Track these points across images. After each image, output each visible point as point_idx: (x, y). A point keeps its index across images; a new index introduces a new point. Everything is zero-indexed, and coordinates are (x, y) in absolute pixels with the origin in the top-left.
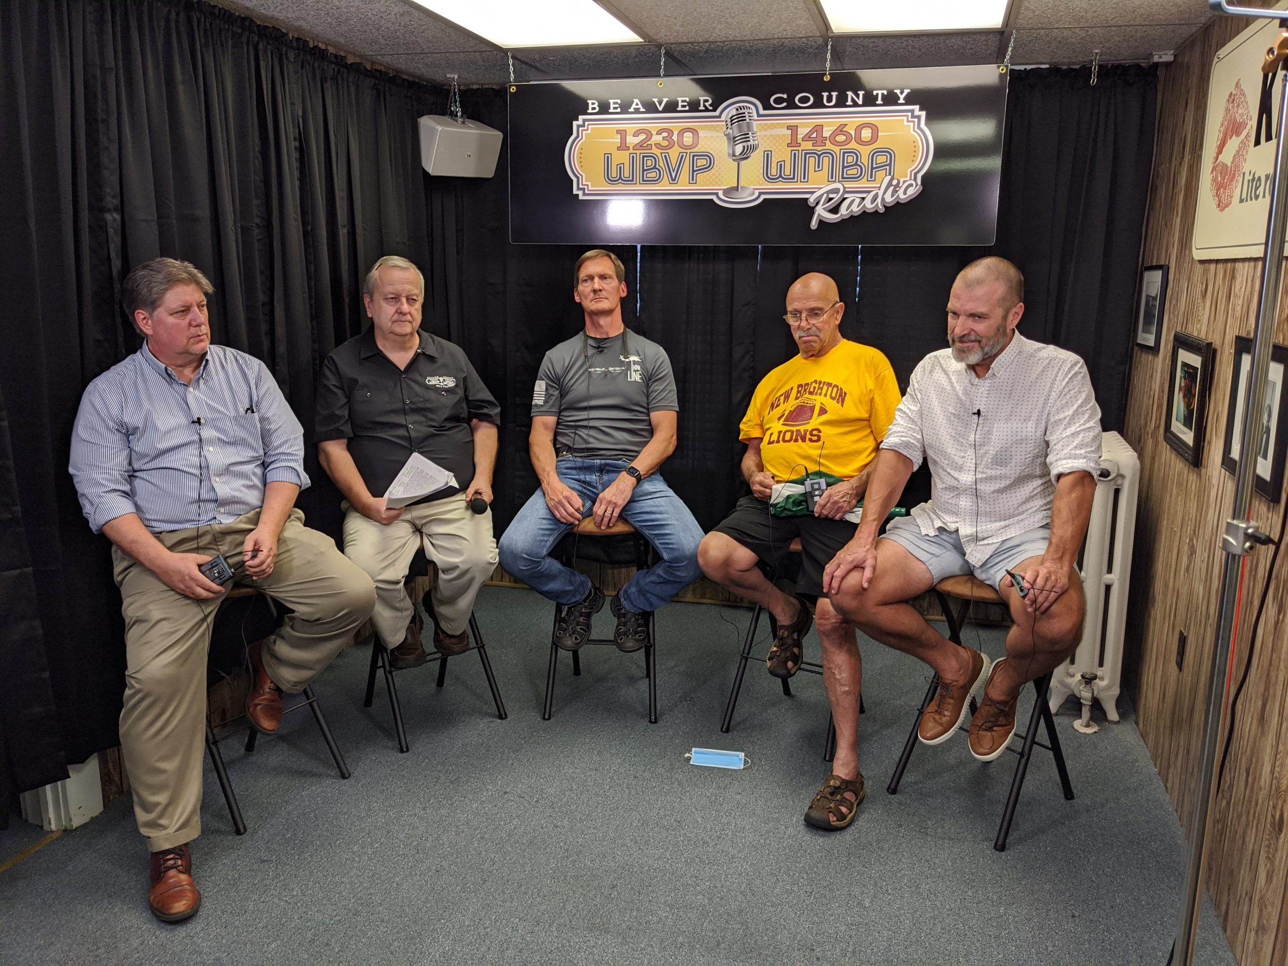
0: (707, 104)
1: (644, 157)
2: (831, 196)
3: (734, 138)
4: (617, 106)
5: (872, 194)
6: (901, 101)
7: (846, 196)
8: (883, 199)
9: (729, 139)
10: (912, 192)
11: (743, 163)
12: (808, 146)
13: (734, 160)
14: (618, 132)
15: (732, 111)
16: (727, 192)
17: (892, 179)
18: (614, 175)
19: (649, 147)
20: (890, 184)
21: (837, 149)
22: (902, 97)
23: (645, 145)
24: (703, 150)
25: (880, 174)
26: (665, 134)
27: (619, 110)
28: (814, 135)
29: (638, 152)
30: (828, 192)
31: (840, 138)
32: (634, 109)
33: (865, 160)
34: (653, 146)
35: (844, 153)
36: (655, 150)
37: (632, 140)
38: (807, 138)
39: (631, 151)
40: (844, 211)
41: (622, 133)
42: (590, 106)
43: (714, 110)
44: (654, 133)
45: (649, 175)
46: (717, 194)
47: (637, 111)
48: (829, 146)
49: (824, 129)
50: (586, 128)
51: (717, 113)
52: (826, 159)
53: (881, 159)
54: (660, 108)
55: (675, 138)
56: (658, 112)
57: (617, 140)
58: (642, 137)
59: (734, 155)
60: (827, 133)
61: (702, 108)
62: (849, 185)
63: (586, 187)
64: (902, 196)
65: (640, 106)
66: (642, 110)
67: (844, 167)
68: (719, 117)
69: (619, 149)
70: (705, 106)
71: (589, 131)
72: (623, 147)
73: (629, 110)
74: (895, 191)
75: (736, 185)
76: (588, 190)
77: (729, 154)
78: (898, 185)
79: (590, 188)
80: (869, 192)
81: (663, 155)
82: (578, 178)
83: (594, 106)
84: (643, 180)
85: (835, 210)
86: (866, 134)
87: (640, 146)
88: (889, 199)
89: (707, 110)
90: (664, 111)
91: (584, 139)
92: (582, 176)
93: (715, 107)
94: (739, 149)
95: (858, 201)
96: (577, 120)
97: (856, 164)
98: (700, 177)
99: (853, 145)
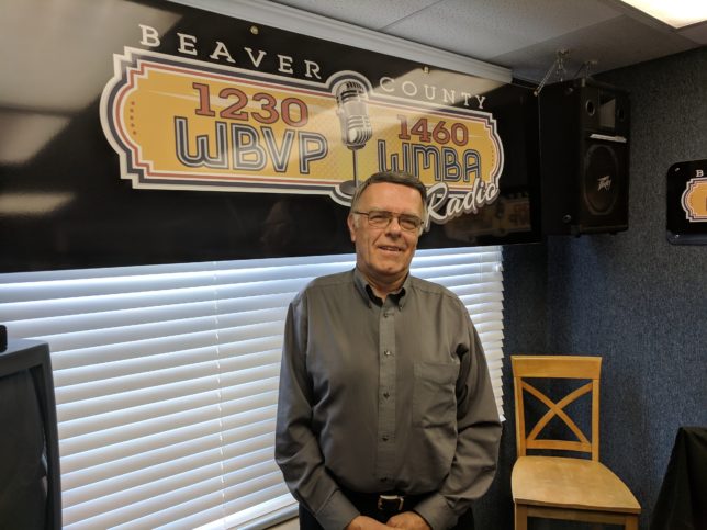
0: (315, 71)
1: (237, 130)
2: (439, 196)
3: (348, 120)
4: (192, 45)
5: (468, 195)
6: (481, 107)
7: (450, 196)
8: (476, 201)
9: (341, 120)
10: (494, 193)
11: (359, 152)
12: (415, 139)
13: (349, 147)
14: (196, 86)
15: (342, 86)
16: (345, 186)
17: (480, 181)
18: (193, 152)
19: (244, 116)
20: (479, 187)
21: (439, 146)
22: (481, 103)
23: (239, 112)
24: (313, 130)
25: (472, 175)
26: (265, 102)
27: (195, 52)
28: (420, 129)
29: (229, 121)
30: (437, 192)
31: (441, 135)
32: (219, 56)
33: (460, 160)
34: (250, 116)
35: (446, 151)
36: (252, 122)
37: (218, 103)
38: (415, 131)
39: (218, 118)
40: (449, 212)
41: (202, 89)
42: (145, 36)
43: (323, 81)
44: (250, 97)
45: (246, 157)
46: (333, 189)
47: (222, 60)
48: (433, 143)
49: (429, 124)
50: (139, 69)
51: (326, 85)
52: (432, 156)
53: (472, 161)
54: (257, 64)
55: (278, 108)
56: (252, 67)
57: (195, 97)
58: (233, 100)
59: (348, 142)
60: (430, 129)
61: (308, 75)
62: (451, 185)
63: (145, 168)
64: (488, 199)
65: (227, 54)
66: (230, 60)
67: (446, 166)
68: (329, 90)
69: (198, 112)
70: (311, 73)
71: (145, 76)
72: (204, 110)
73: (212, 57)
74: (483, 194)
75: (352, 179)
76: (149, 174)
77: (343, 140)
78: (484, 188)
79: (152, 171)
80: (465, 193)
81: (264, 130)
82: (129, 153)
83: (150, 36)
84: (239, 164)
85: (442, 211)
86: (460, 134)
87: (231, 112)
88: (480, 201)
89: (314, 79)
90: (262, 68)
91: (136, 88)
92: (136, 149)
93: (324, 77)
94: (353, 135)
95: (458, 201)
96: (122, 53)
97: (454, 164)
98: (313, 165)
99: (451, 144)
